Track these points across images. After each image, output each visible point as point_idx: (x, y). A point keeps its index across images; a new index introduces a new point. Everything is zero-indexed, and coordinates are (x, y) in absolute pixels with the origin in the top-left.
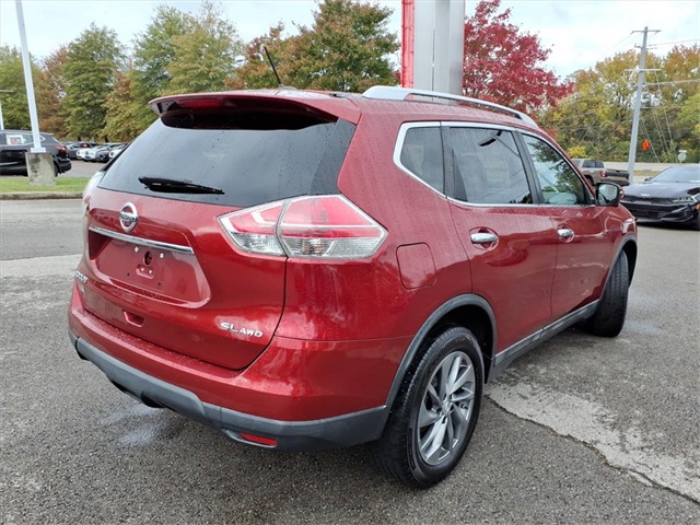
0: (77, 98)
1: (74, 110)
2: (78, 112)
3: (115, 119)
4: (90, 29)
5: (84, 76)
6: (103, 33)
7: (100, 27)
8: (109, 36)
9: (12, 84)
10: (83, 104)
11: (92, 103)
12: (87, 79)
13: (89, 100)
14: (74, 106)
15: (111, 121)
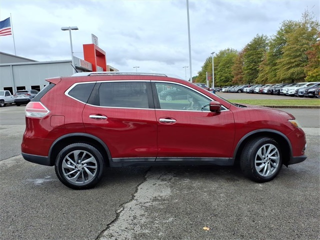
0: (248, 66)
1: (246, 72)
2: (248, 72)
3: (262, 74)
4: (256, 37)
5: (252, 57)
6: (262, 38)
7: (260, 35)
8: (264, 38)
9: (228, 63)
10: (250, 69)
11: (253, 68)
12: (253, 58)
13: (252, 67)
14: (247, 70)
15: (260, 75)
